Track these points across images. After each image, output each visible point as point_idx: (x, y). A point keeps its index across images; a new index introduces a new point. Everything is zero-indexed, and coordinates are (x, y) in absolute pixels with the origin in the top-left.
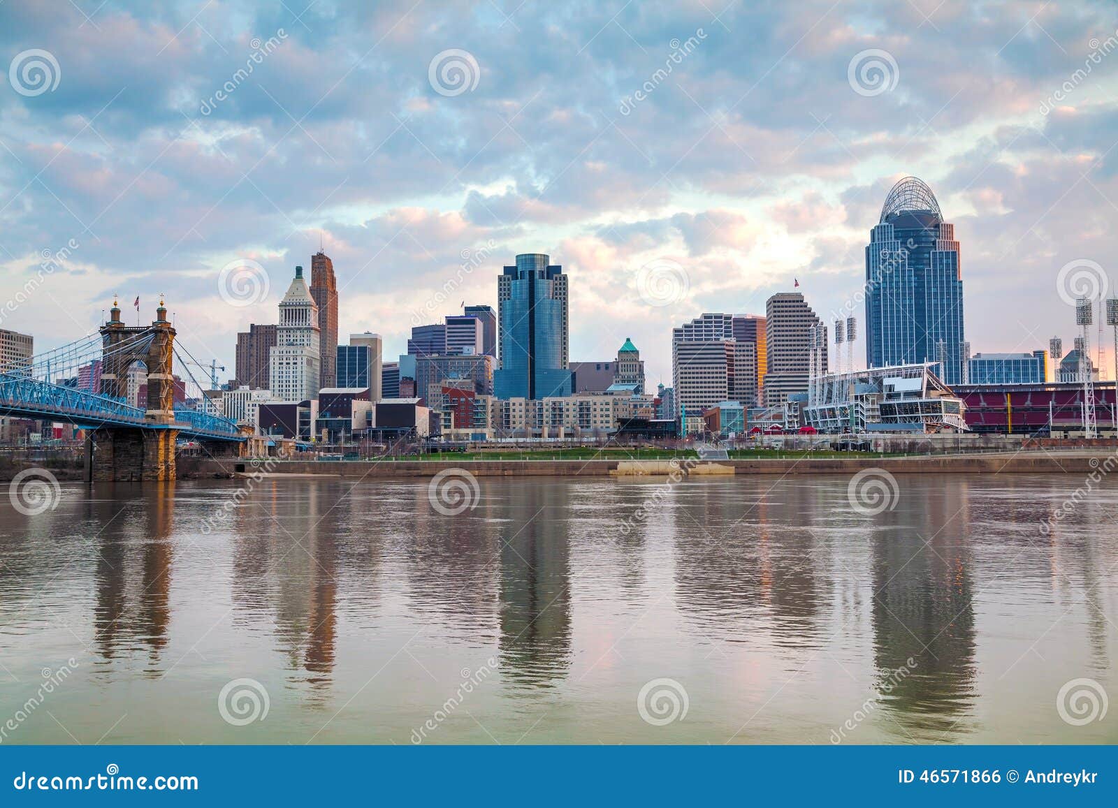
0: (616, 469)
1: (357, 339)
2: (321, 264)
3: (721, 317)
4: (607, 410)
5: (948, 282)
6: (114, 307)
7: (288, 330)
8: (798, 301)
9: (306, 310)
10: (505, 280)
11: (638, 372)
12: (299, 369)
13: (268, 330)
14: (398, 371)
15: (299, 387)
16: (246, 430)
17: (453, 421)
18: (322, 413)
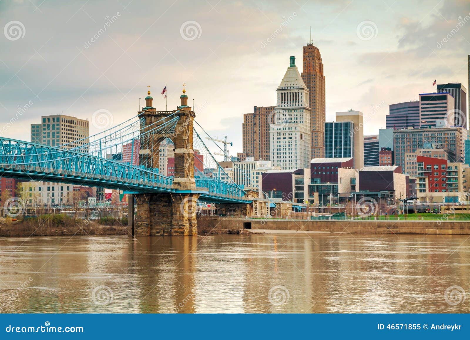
1: (341, 116)
2: (311, 53)
6: (148, 95)
7: (284, 110)
9: (299, 92)
12: (294, 143)
14: (378, 143)
16: (252, 194)
17: (427, 185)
18: (313, 179)
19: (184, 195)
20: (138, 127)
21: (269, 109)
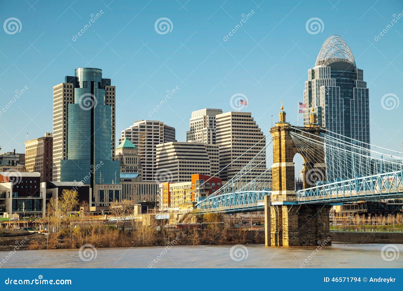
3: (158, 124)
5: (363, 109)
8: (247, 116)
10: (68, 87)
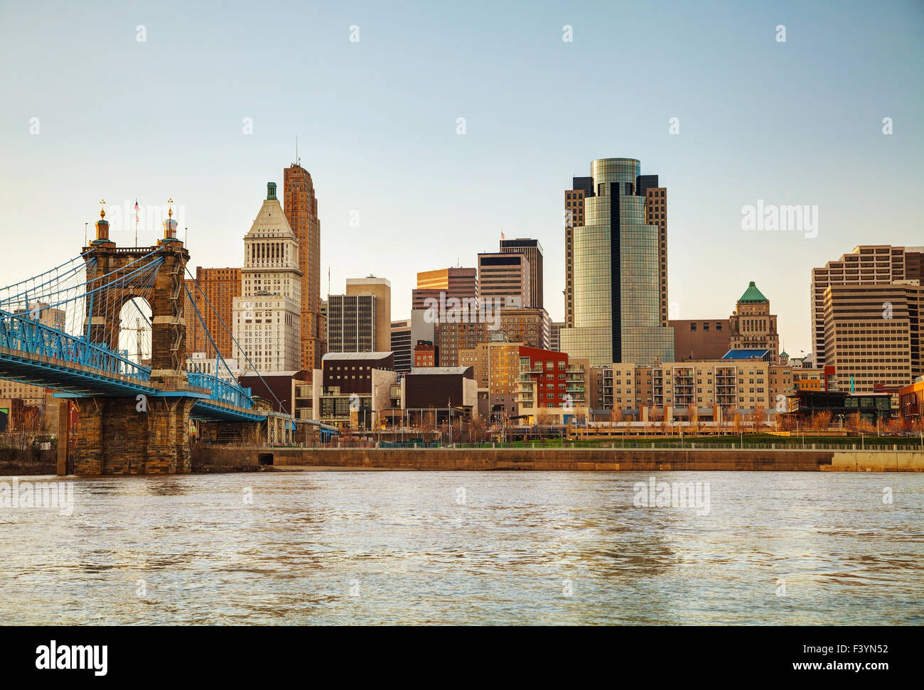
0: (830, 463)
1: (356, 285)
2: (298, 180)
3: (887, 252)
4: (760, 381)
6: (101, 219)
7: (257, 273)
9: (283, 244)
10: (575, 198)
11: (768, 331)
12: (274, 329)
13: (221, 274)
14: (409, 332)
15: (274, 355)
16: (263, 404)
17: (535, 396)
18: (327, 389)
19: (171, 400)
20: (82, 277)
21: (223, 272)
